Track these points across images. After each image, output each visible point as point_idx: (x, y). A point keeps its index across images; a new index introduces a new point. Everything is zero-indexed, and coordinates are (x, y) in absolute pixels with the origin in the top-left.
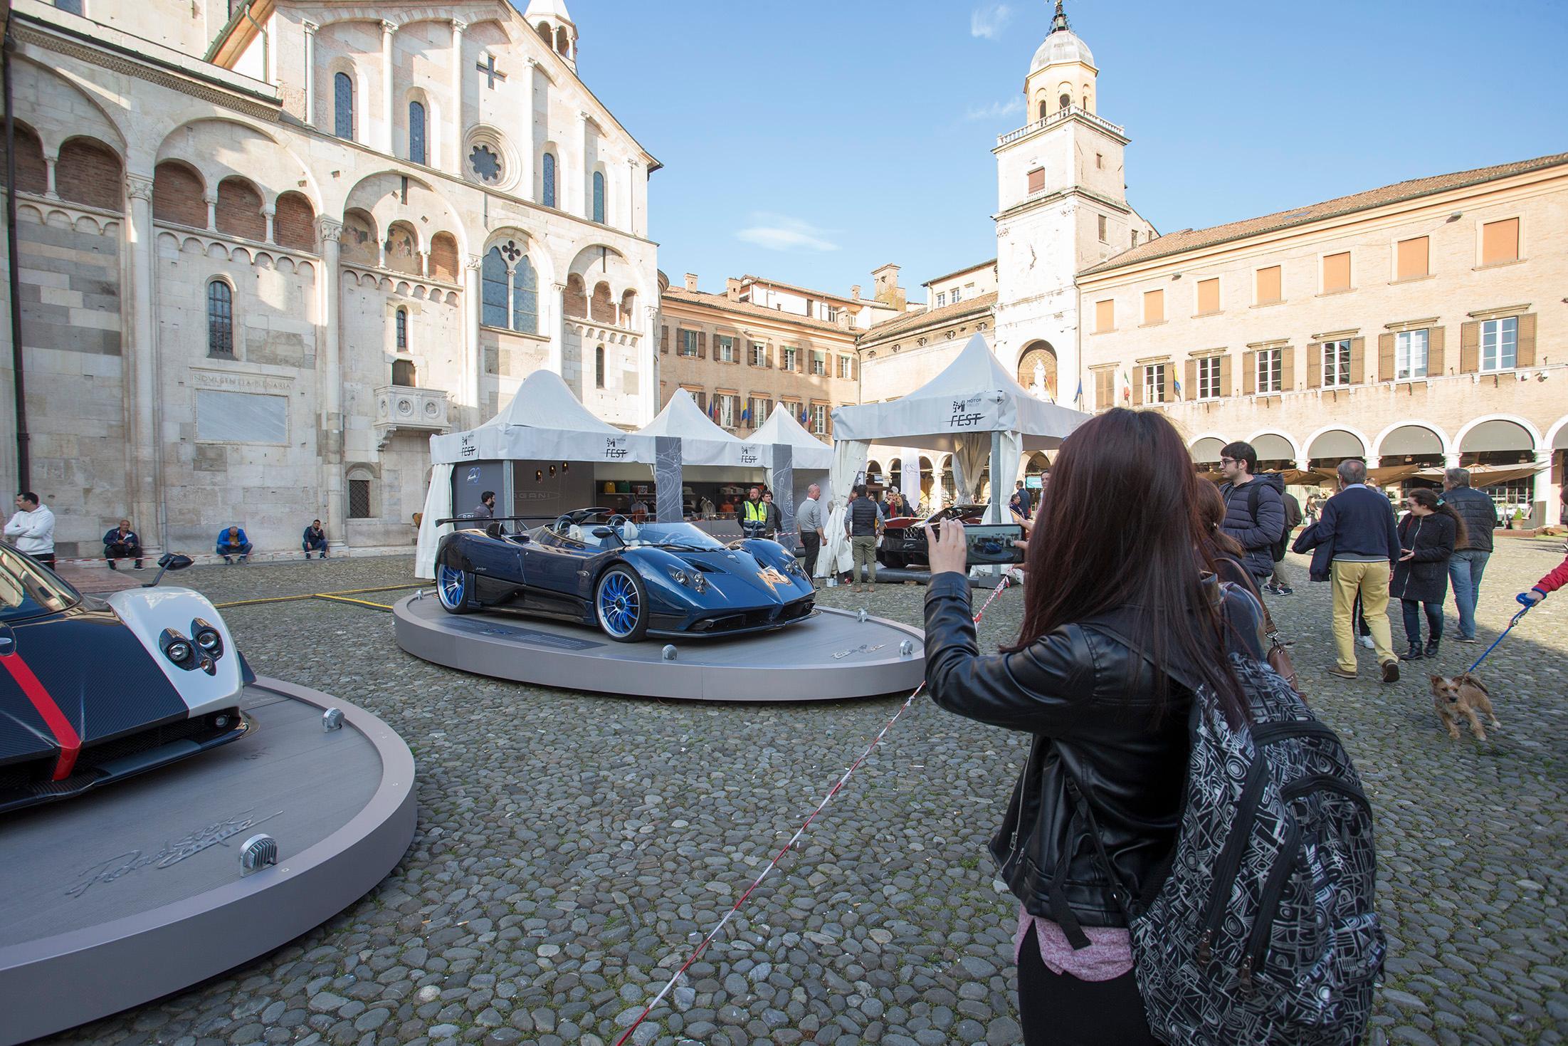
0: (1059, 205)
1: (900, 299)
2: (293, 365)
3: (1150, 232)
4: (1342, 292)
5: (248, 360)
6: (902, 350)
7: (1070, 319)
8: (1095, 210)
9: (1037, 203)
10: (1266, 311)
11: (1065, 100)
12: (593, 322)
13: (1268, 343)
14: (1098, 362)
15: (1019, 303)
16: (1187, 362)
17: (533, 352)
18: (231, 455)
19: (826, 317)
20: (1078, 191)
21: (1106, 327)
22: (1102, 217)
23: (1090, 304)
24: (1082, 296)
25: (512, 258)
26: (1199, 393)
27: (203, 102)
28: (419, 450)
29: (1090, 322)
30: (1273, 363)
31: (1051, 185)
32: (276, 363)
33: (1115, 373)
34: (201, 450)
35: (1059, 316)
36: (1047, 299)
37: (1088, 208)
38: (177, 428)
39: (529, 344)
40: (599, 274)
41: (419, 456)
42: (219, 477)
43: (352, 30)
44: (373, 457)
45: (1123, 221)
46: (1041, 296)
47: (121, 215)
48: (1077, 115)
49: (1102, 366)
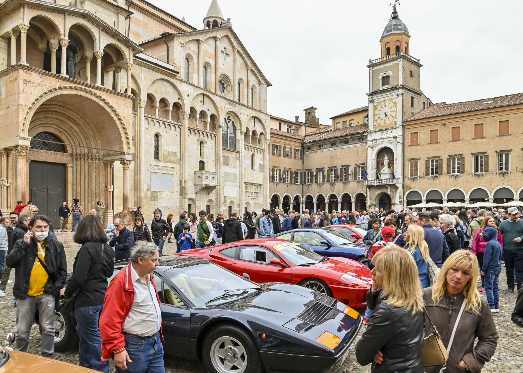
0: (395, 92)
1: (317, 123)
2: (175, 163)
3: (430, 103)
4: (505, 136)
5: (164, 162)
6: (324, 147)
7: (400, 140)
8: (409, 94)
9: (387, 90)
10: (478, 141)
11: (398, 49)
12: (251, 145)
13: (479, 153)
14: (412, 157)
15: (378, 131)
16: (447, 159)
17: (235, 157)
18: (159, 196)
19: (286, 131)
20: (403, 87)
21: (414, 143)
22: (412, 98)
23: (408, 133)
24: (405, 130)
25: (229, 122)
26: (452, 171)
27: (158, 73)
28: (205, 193)
29: (408, 142)
30: (480, 161)
31: (392, 83)
32: (170, 163)
33: (418, 162)
34: (152, 193)
35: (395, 138)
36: (389, 131)
37: (407, 94)
38: (147, 186)
39: (234, 154)
40: (253, 127)
41: (205, 196)
42: (156, 203)
43: (191, 43)
44: (193, 196)
45: (420, 98)
46: (388, 129)
47: (137, 113)
48: (404, 56)
49: (413, 159)
